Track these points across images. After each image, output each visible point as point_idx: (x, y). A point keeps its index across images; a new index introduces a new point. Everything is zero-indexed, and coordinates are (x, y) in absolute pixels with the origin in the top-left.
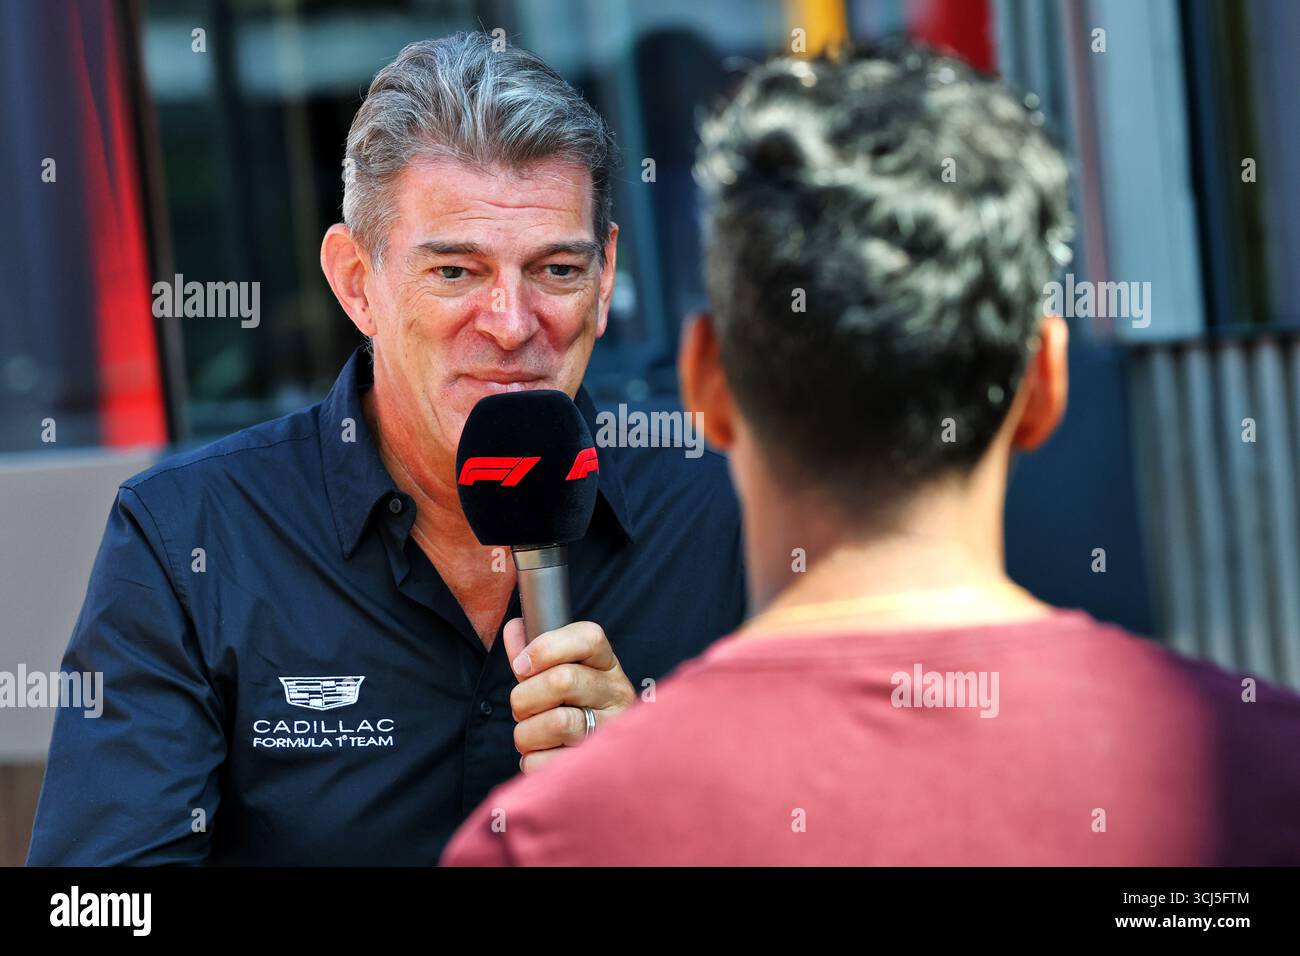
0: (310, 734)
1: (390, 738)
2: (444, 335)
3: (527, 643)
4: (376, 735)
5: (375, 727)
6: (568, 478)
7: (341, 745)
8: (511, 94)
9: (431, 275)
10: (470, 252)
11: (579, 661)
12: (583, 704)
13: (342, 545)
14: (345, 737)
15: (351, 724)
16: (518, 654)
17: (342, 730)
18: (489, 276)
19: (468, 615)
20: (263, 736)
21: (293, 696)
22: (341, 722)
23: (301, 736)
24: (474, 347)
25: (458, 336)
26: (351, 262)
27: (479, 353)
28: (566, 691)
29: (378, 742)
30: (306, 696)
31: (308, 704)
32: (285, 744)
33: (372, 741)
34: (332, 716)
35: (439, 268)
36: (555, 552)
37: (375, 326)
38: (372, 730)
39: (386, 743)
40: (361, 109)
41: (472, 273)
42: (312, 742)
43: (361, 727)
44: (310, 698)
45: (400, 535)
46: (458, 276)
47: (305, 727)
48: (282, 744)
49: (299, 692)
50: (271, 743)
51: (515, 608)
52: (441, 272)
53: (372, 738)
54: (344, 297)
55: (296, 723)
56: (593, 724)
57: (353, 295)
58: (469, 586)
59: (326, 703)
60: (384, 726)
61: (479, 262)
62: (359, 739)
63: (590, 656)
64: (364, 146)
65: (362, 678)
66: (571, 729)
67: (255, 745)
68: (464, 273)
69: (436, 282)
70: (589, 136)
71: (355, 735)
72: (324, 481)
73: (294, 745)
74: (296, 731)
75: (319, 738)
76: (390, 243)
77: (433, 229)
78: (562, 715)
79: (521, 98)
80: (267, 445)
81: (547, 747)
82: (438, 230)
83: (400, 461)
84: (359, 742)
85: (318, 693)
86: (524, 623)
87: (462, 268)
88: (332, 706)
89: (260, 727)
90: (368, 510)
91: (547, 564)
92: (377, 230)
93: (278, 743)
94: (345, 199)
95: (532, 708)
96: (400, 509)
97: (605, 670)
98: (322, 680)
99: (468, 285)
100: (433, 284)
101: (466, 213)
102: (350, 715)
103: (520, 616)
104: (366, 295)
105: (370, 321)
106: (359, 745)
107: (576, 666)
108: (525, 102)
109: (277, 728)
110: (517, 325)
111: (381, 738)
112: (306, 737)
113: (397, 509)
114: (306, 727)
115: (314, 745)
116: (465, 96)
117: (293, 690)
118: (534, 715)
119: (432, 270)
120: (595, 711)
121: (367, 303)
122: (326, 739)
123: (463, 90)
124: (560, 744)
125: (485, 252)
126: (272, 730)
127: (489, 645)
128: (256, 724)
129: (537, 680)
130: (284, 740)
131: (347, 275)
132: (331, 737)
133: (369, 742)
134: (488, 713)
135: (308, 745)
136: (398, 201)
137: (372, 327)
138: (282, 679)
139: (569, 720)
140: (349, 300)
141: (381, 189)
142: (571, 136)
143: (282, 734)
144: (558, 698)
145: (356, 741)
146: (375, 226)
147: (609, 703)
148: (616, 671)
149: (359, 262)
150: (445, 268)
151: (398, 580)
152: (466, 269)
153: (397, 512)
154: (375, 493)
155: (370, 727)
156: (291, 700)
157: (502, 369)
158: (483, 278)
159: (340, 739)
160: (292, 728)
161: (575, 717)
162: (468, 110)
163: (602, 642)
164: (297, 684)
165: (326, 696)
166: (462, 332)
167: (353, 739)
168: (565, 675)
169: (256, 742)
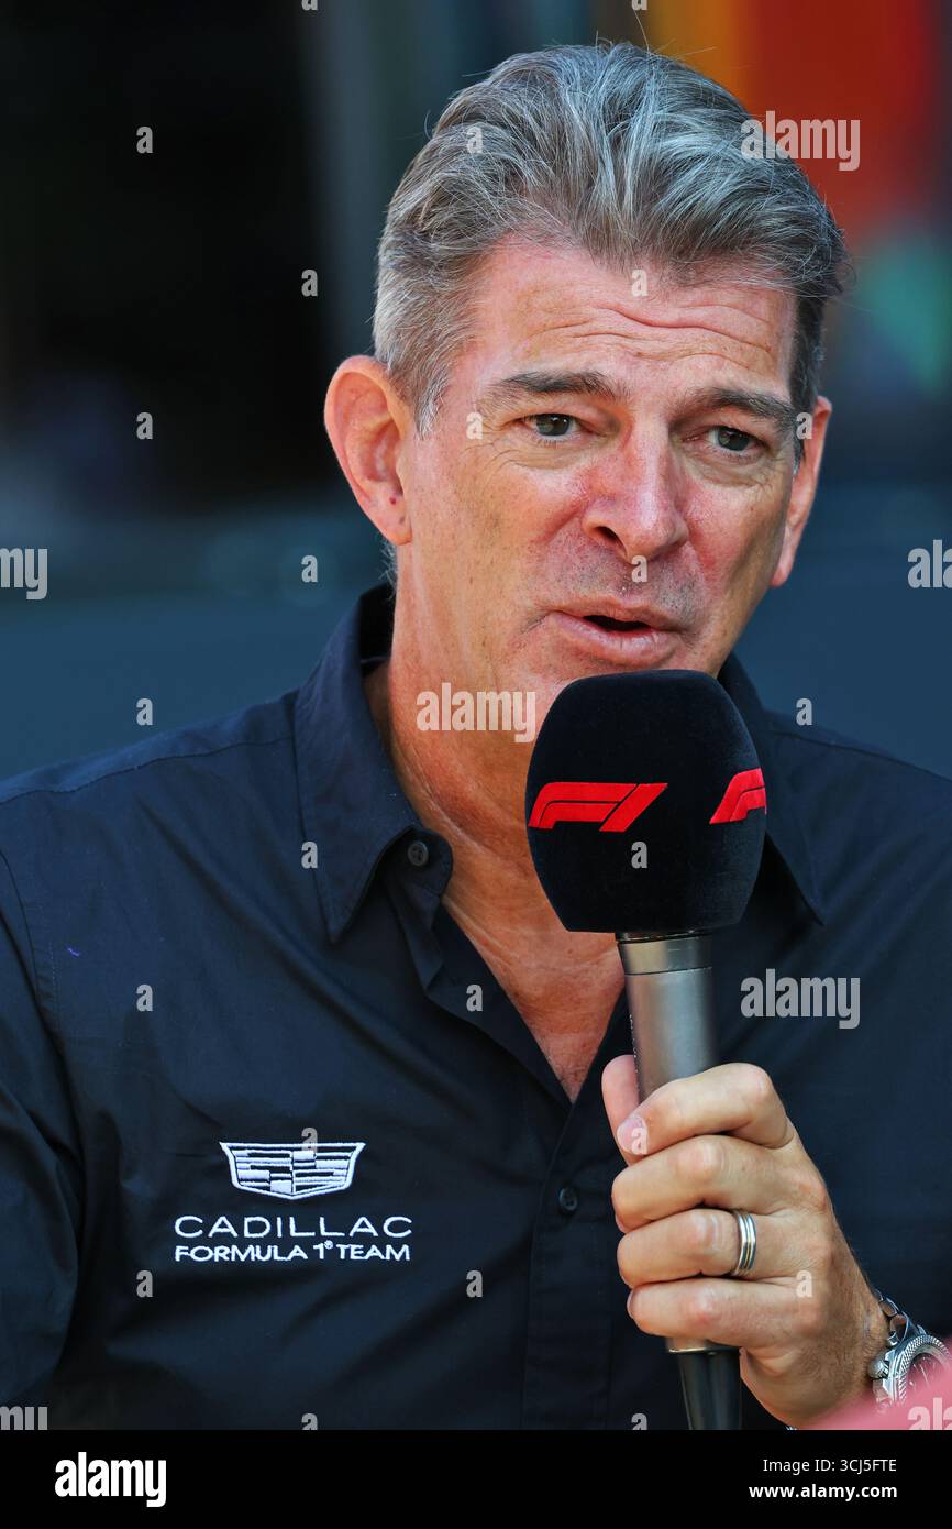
0: (271, 1239)
1: (405, 1248)
2: (534, 535)
3: (641, 1098)
4: (382, 1242)
5: (379, 1228)
6: (713, 820)
7: (322, 1256)
8: (679, 143)
9: (516, 429)
10: (590, 388)
11: (729, 1131)
12: (735, 1204)
13: (325, 923)
14: (329, 1244)
15: (341, 1222)
16: (626, 1116)
17: (323, 1233)
18: (613, 437)
19: (538, 1039)
20: (191, 1243)
21: (243, 1174)
22: (322, 1219)
23: (255, 1242)
24: (578, 562)
25: (554, 541)
26: (376, 421)
27: (585, 572)
28: (706, 1182)
29: (384, 1254)
30: (265, 1174)
31: (268, 1189)
32: (229, 1255)
33: (374, 1251)
34: (307, 1210)
35: (531, 418)
36: (691, 944)
37: (411, 531)
38: (375, 1234)
39: (398, 1257)
40: (421, 155)
41: (587, 428)
42: (273, 1252)
43: (356, 1229)
44: (272, 1179)
45: (426, 903)
46: (563, 433)
47: (262, 1227)
48: (224, 1255)
49: (253, 1168)
50: (205, 1253)
51: (618, 1037)
52: (533, 425)
53: (374, 1247)
54: (358, 479)
55: (248, 1220)
56: (752, 1240)
57: (373, 476)
58: (539, 992)
59: (299, 1188)
60: (395, 1227)
61: (601, 411)
62: (353, 1247)
63: (748, 1123)
64: (423, 215)
65: (360, 1146)
66: (715, 1247)
67: (178, 1259)
68: (573, 427)
69: (524, 441)
70: (804, 225)
71: (347, 1240)
72: (300, 814)
73: (243, 1258)
74: (247, 1234)
75: (286, 1244)
76: (450, 382)
77: (528, 354)
78: (699, 1220)
79: (697, 150)
80: (206, 752)
81: (674, 1276)
82: (538, 354)
83: (418, 776)
84: (353, 1252)
85: (286, 1170)
86: (637, 1063)
87: (568, 418)
88: (308, 1193)
89: (186, 1227)
90: (372, 860)
91: (677, 963)
92: (433, 358)
93: (217, 1253)
94: (379, 307)
95: (647, 1210)
96: (425, 858)
97: (773, 1147)
98: (292, 1149)
99: (579, 449)
100: (519, 444)
101: (588, 325)
102: (337, 1208)
103: (630, 1052)
104: (400, 475)
105: (402, 520)
106: (353, 1257)
107: (725, 1140)
108: (701, 157)
109: (215, 1229)
110: (654, 518)
111: (389, 1248)
112: (263, 1244)
113: (420, 858)
114: (264, 1227)
115: (276, 1258)
116: (606, 139)
117: (244, 1166)
118: (652, 1221)
119: (519, 421)
120: (753, 1216)
121: (399, 490)
122: (297, 1248)
123: (602, 127)
124: (694, 1273)
125: (614, 390)
126: (207, 1232)
127: (573, 1091)
128: (179, 1222)
129: (659, 1161)
130: (227, 1250)
131: (366, 442)
132: (306, 1244)
133: (370, 1254)
134: (571, 1208)
135: (267, 1257)
136: (475, 310)
137: (403, 531)
138: (225, 1146)
139: (711, 1231)
140: (367, 484)
141: (449, 287)
142: (774, 221)
143: (224, 1240)
144: (691, 1194)
145: (348, 1251)
146: (428, 353)
147: (779, 1204)
148: (793, 1149)
149: (391, 421)
150: (542, 418)
151: (426, 977)
152: (577, 420)
153: (419, 864)
154: (384, 831)
155: (371, 1229)
156: (240, 1180)
157: (619, 600)
158: (602, 440)
159: (320, 1247)
160: (240, 1229)
161: (720, 1226)
162: (609, 163)
163: (768, 1100)
164: (251, 1155)
165: (298, 1175)
166: (562, 535)
167: (343, 1248)
168: (706, 1154)
169: (179, 1252)
